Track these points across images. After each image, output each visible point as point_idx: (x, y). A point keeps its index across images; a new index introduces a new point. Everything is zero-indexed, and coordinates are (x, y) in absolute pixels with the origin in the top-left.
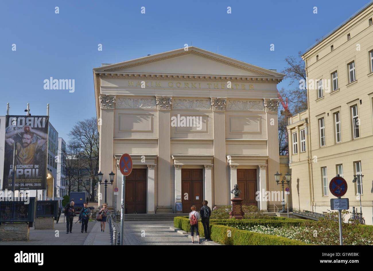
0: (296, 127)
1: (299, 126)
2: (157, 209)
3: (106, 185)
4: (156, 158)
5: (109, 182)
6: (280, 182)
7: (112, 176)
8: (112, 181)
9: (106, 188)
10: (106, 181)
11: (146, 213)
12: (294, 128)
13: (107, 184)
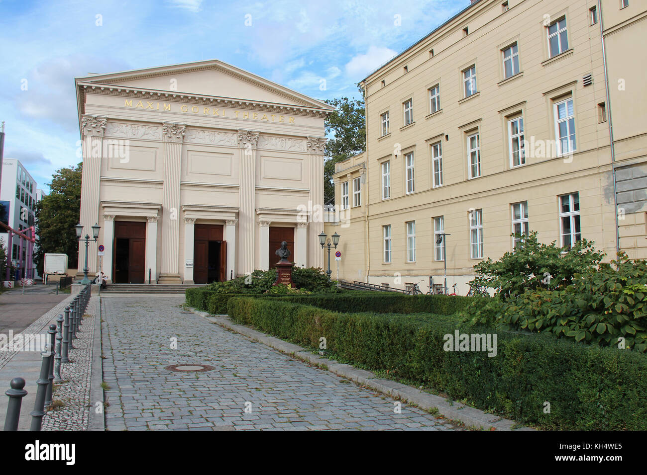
0: (348, 175)
1: (352, 173)
2: (160, 277)
3: (87, 243)
4: (159, 207)
5: (92, 238)
6: (326, 245)
7: (96, 230)
8: (96, 237)
9: (87, 246)
10: (88, 237)
11: (144, 283)
12: (345, 176)
13: (89, 241)
